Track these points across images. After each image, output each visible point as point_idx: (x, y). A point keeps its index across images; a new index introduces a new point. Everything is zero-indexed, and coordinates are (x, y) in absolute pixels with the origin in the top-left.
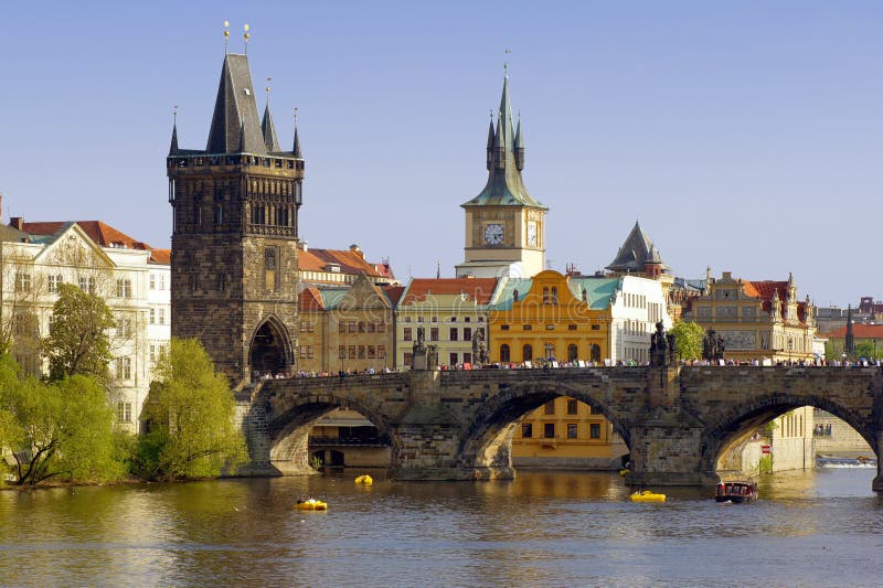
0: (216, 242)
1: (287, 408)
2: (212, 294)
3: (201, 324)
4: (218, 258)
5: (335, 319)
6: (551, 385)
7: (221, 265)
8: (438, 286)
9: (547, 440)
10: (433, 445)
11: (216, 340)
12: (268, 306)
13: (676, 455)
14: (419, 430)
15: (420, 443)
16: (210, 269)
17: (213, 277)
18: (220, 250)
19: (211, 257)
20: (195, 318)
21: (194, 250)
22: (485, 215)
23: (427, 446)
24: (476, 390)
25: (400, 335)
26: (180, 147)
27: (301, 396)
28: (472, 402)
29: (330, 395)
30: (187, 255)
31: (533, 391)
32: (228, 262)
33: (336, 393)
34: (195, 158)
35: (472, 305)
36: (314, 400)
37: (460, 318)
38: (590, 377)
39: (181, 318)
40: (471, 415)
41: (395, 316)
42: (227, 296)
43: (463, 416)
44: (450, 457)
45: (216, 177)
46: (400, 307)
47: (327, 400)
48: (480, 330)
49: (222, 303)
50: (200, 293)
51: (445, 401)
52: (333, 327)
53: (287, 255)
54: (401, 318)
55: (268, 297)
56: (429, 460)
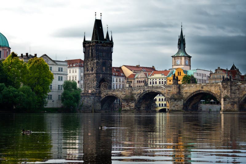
0: (92, 60)
1: (104, 97)
2: (91, 72)
4: (92, 64)
5: (136, 80)
11: (91, 82)
12: (103, 75)
13: (177, 106)
14: (126, 101)
15: (126, 104)
16: (90, 66)
17: (91, 68)
18: (92, 62)
19: (90, 64)
20: (88, 78)
22: (176, 58)
23: (128, 105)
26: (86, 40)
28: (138, 94)
30: (86, 64)
32: (93, 65)
33: (113, 93)
34: (89, 42)
35: (163, 76)
36: (109, 95)
37: (161, 79)
38: (161, 87)
39: (85, 78)
40: (138, 97)
41: (148, 79)
42: (93, 72)
43: (136, 98)
44: (133, 107)
45: (92, 46)
46: (149, 77)
47: (111, 95)
48: (165, 82)
49: (92, 74)
50: (88, 72)
51: (133, 94)
52: (136, 82)
53: (109, 63)
54: (149, 80)
55: (103, 73)
56: (128, 108)
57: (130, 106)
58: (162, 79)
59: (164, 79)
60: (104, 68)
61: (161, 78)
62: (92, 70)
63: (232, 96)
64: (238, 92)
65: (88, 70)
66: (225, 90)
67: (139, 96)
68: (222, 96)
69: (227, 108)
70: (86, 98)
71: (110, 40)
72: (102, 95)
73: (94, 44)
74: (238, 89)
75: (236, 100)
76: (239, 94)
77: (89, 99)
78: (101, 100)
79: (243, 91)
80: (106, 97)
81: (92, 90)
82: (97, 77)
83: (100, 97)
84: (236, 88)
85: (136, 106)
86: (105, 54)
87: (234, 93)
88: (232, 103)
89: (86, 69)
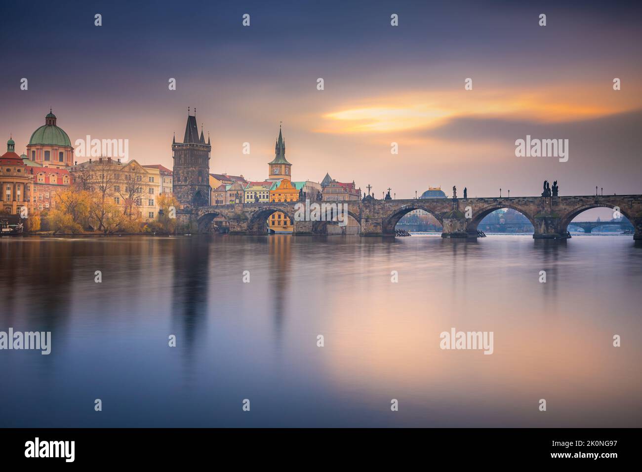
0: (185, 168)
1: (203, 215)
2: (183, 183)
3: (181, 191)
4: (185, 173)
5: (229, 193)
6: (272, 208)
7: (186, 175)
8: (258, 184)
9: (285, 226)
10: (240, 224)
11: (184, 196)
12: (200, 187)
13: (305, 226)
14: (236, 220)
15: (236, 224)
16: (183, 176)
17: (184, 178)
18: (185, 170)
19: (183, 173)
20: (179, 190)
21: (179, 170)
22: (274, 166)
23: (238, 225)
24: (253, 209)
25: (246, 197)
26: (176, 142)
27: (206, 211)
28: (251, 212)
29: (214, 211)
30: (177, 172)
31: (268, 209)
32: (188, 174)
33: (216, 210)
34: (179, 145)
35: (265, 189)
36: (210, 212)
37: (262, 193)
38: (283, 204)
39: (175, 190)
40: (251, 216)
41: (244, 192)
42: (187, 184)
43: (249, 216)
44: (246, 228)
45: (185, 150)
46: (246, 190)
47: (213, 212)
48: (267, 196)
49: (186, 186)
50: (180, 183)
51: (244, 212)
52: (228, 195)
53: (205, 172)
54: (246, 193)
55: (199, 184)
56: (239, 229)
57: (241, 227)
58: (264, 193)
59: (265, 192)
60: (200, 178)
61: (261, 191)
62: (186, 180)
63: (375, 216)
64: (381, 212)
65: (179, 181)
66: (366, 209)
67: (253, 215)
68: (363, 216)
69: (370, 230)
70: (182, 216)
71: (207, 142)
72: (200, 213)
73: (188, 147)
74: (382, 209)
75: (380, 221)
76: (382, 214)
77: (185, 217)
78: (198, 218)
79: (387, 211)
80: (205, 215)
81: (185, 206)
82: (193, 189)
83: (197, 214)
84: (380, 207)
85: (248, 226)
86: (201, 161)
87: (378, 213)
88: (375, 224)
89: (176, 179)
